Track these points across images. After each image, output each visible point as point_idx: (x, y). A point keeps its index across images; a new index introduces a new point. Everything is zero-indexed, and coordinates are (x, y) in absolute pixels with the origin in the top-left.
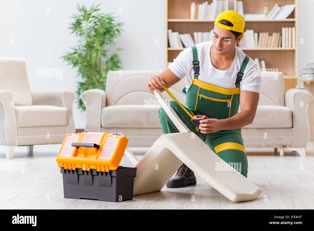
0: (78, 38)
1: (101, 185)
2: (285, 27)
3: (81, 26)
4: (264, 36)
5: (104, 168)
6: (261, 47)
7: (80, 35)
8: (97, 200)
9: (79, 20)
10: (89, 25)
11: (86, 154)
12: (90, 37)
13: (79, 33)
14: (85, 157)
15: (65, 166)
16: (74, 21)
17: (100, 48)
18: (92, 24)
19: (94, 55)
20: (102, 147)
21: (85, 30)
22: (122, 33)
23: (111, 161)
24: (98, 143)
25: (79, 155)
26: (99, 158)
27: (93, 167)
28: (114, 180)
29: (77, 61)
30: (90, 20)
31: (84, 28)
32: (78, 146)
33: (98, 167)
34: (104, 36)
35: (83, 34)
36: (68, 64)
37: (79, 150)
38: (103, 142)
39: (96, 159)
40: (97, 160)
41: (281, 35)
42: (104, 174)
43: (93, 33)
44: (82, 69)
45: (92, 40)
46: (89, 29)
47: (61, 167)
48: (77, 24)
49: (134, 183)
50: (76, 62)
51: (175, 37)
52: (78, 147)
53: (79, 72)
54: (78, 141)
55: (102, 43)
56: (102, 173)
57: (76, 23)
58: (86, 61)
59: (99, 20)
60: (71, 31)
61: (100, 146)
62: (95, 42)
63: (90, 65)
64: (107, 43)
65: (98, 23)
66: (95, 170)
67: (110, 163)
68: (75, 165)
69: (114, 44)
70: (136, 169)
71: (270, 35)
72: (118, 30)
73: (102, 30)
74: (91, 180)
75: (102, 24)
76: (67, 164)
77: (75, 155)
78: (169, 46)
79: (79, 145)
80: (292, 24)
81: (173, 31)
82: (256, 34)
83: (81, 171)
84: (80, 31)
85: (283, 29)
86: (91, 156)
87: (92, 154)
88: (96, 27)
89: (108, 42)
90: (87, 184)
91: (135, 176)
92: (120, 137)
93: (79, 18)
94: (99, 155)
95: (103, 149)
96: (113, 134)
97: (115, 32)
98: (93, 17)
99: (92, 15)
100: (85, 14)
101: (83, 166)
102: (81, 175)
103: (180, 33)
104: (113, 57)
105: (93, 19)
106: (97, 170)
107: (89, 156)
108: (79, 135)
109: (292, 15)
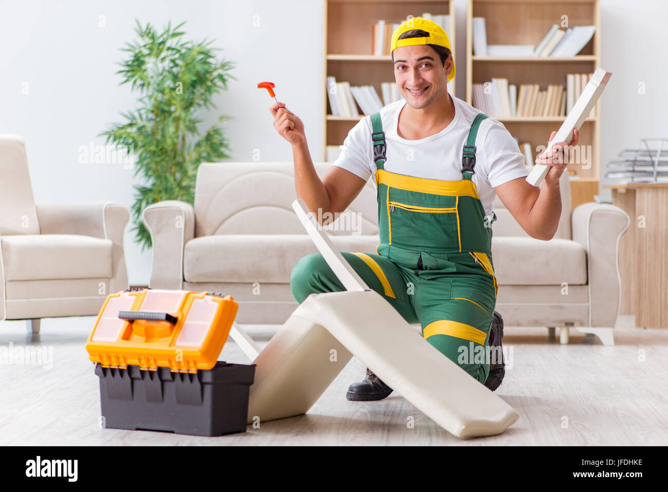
0: (138, 93)
1: (180, 401)
2: (574, 73)
3: (143, 67)
4: (530, 91)
5: (186, 366)
6: (523, 115)
7: (141, 87)
8: (172, 432)
9: (139, 55)
10: (160, 66)
11: (149, 336)
12: (162, 91)
13: (139, 82)
14: (146, 341)
15: (104, 361)
16: (129, 57)
17: (183, 115)
18: (167, 64)
19: (171, 129)
20: (183, 320)
21: (152, 77)
22: (231, 83)
23: (200, 351)
24: (173, 313)
25: (134, 337)
26: (176, 344)
27: (163, 363)
28: (208, 389)
29: (135, 141)
30: (163, 54)
31: (150, 73)
32: (132, 318)
33: (174, 364)
34: (191, 89)
35: (149, 84)
37: (134, 326)
38: (185, 311)
39: (170, 345)
40: (173, 348)
41: (565, 89)
42: (187, 378)
43: (169, 83)
44: (145, 158)
45: (166, 97)
46: (161, 74)
47: (96, 364)
48: (136, 64)
50: (133, 145)
51: (340, 91)
52: (131, 321)
53: (139, 166)
54: (133, 307)
55: (188, 105)
56: (182, 375)
57: (134, 61)
58: (155, 142)
59: (183, 56)
60: (122, 78)
61: (179, 319)
62: (174, 102)
63: (163, 151)
64: (199, 105)
65: (179, 62)
66: (169, 369)
67: (199, 354)
68: (125, 359)
69: (214, 106)
70: (253, 367)
71: (543, 89)
72: (221, 77)
73: (189, 78)
74: (160, 390)
75: (187, 65)
76: (108, 356)
77: (127, 336)
78: (329, 111)
79: (135, 317)
80: (588, 68)
81: (338, 80)
82: (513, 89)
83: (139, 371)
84: (141, 79)
85: (570, 78)
86: (160, 339)
87: (163, 335)
88: (175, 70)
89: (201, 102)
90: (149, 400)
91: (252, 383)
92: (221, 299)
93: (140, 52)
94: (175, 338)
95: (185, 324)
96: (207, 294)
97: (216, 81)
98: (169, 49)
99: (168, 44)
100: (153, 43)
101: (143, 361)
102: (138, 379)
103: (352, 85)
104: (212, 133)
105: (170, 52)
106: (171, 369)
107: (154, 339)
108: (135, 297)
109: (589, 48)
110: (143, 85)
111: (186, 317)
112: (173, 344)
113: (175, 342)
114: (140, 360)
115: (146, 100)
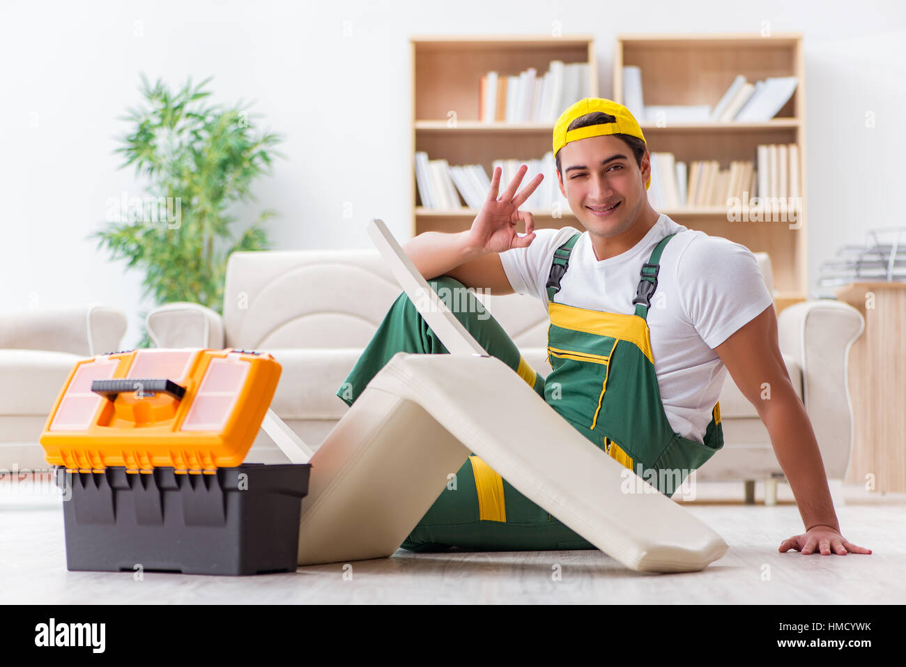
0: (144, 180)
1: (190, 522)
2: (768, 143)
3: (151, 143)
4: (706, 171)
5: (198, 462)
6: (696, 203)
7: (149, 172)
8: (178, 572)
9: (145, 127)
10: (176, 141)
11: (140, 418)
12: (179, 175)
13: (146, 165)
14: (136, 426)
15: (68, 462)
16: (131, 128)
17: (208, 206)
18: (186, 137)
19: (193, 228)
20: (194, 391)
21: (164, 156)
22: (278, 163)
23: (221, 436)
24: (179, 380)
25: (117, 421)
26: (183, 428)
27: (163, 461)
28: (234, 500)
29: (140, 247)
30: (181, 123)
31: (161, 150)
32: (112, 390)
33: (180, 460)
34: (220, 171)
35: (160, 167)
36: (112, 258)
37: (116, 405)
38: (197, 377)
39: (174, 430)
40: (178, 434)
41: (756, 168)
42: (201, 483)
43: (189, 164)
44: (155, 275)
45: (185, 183)
46: (177, 151)
47: (56, 467)
48: (142, 138)
49: (301, 520)
50: (137, 253)
51: (436, 174)
52: (112, 396)
53: (146, 287)
54: (117, 373)
55: (217, 195)
56: (193, 478)
57: (139, 135)
58: (168, 249)
59: (208, 127)
60: (122, 159)
61: (188, 390)
62: (196, 189)
63: (180, 260)
64: (232, 198)
65: (204, 134)
66: (172, 469)
67: (220, 442)
68: (102, 457)
69: (253, 198)
70: (306, 468)
71: (725, 167)
72: (264, 155)
73: (216, 157)
74: (157, 505)
75: (215, 138)
76: (76, 453)
77: (106, 419)
78: (419, 202)
79: (118, 388)
80: (788, 137)
81: (432, 157)
82: (681, 168)
83: (124, 476)
84: (150, 159)
85: (763, 151)
86: (157, 423)
87: (162, 417)
88: (198, 146)
89: (236, 193)
90: (142, 521)
91: (304, 494)
92: (254, 357)
93: (148, 121)
94: (182, 419)
95: (196, 398)
96: (233, 352)
97: (257, 160)
98: (188, 115)
99: (188, 108)
100: (166, 109)
101: (131, 459)
102: (123, 489)
103: (452, 163)
104: (251, 235)
105: (190, 120)
106: (175, 470)
107: (149, 423)
108: (118, 360)
109: (789, 109)
110: (151, 169)
111: (199, 386)
112: (178, 428)
113: (182, 424)
114: (125, 457)
115: (156, 189)
